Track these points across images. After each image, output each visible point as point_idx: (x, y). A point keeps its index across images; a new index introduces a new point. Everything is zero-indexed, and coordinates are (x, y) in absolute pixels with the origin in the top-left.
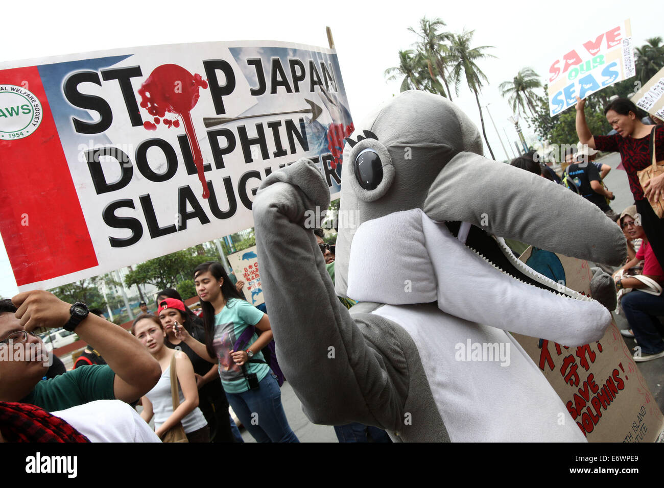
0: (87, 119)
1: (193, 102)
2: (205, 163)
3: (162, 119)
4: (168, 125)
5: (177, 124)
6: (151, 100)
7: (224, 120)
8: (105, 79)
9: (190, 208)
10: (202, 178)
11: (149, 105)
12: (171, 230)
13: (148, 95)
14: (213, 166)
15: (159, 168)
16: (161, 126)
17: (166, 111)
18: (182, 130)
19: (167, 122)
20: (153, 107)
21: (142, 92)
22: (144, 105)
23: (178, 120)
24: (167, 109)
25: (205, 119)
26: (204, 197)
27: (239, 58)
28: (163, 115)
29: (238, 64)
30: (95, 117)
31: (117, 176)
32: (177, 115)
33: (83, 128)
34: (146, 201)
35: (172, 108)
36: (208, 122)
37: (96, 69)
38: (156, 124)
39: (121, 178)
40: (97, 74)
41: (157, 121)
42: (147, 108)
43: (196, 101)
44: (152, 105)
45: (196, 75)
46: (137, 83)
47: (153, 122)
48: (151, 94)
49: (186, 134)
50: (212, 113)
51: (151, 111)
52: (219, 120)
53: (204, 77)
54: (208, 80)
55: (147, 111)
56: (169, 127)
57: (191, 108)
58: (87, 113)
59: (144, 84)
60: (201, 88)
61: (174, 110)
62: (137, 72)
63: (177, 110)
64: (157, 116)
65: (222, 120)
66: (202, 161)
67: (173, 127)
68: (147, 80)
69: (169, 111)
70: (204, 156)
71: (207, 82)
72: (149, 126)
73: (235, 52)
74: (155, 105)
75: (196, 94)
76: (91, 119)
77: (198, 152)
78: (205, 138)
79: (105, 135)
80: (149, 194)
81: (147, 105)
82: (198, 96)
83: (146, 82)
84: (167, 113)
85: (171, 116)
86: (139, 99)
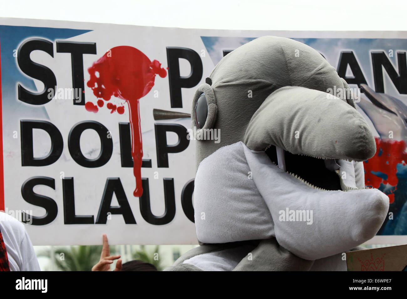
0: (31, 89)
1: (145, 90)
2: (145, 158)
3: (106, 103)
4: (111, 110)
5: (121, 110)
6: (99, 81)
7: (179, 114)
8: (59, 51)
9: (115, 203)
10: (137, 174)
11: (96, 85)
12: (88, 220)
13: (97, 74)
14: (155, 163)
15: (91, 153)
16: (104, 110)
17: (112, 95)
18: (126, 118)
19: (111, 106)
20: (100, 88)
21: (91, 71)
22: (90, 84)
23: (123, 107)
24: (114, 93)
25: (155, 110)
26: (135, 194)
27: (212, 49)
28: (108, 98)
29: (210, 55)
30: (39, 87)
31: (46, 153)
32: (123, 101)
33: (25, 96)
34: (68, 184)
35: (120, 92)
36: (158, 114)
37: (53, 39)
38: (98, 107)
39: (49, 155)
40: (52, 44)
41: (101, 104)
42: (93, 88)
43: (149, 90)
44: (99, 85)
45: (155, 61)
46: (89, 60)
47: (96, 104)
48: (100, 75)
49: (129, 123)
50: (166, 105)
51: (96, 93)
52: (173, 114)
53: (164, 65)
54: (168, 68)
55: (92, 91)
56: (112, 112)
57: (141, 95)
58: (33, 82)
59: (96, 63)
60: (157, 77)
61: (121, 95)
62: (91, 49)
63: (125, 96)
64: (102, 99)
65: (176, 114)
66: (142, 155)
67: (116, 112)
68: (100, 59)
69: (116, 95)
70: (145, 150)
71: (167, 71)
72: (90, 107)
73: (209, 42)
74: (103, 86)
75: (151, 82)
76: (35, 89)
77: (139, 145)
78: (151, 131)
79: (44, 109)
80: (73, 178)
81: (94, 86)
82: (153, 84)
83: (98, 61)
84: (113, 97)
85: (116, 101)
86: (87, 77)
